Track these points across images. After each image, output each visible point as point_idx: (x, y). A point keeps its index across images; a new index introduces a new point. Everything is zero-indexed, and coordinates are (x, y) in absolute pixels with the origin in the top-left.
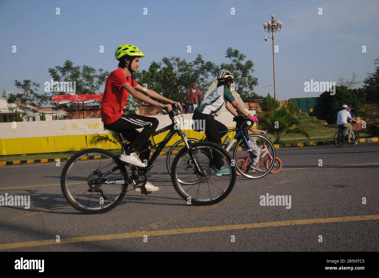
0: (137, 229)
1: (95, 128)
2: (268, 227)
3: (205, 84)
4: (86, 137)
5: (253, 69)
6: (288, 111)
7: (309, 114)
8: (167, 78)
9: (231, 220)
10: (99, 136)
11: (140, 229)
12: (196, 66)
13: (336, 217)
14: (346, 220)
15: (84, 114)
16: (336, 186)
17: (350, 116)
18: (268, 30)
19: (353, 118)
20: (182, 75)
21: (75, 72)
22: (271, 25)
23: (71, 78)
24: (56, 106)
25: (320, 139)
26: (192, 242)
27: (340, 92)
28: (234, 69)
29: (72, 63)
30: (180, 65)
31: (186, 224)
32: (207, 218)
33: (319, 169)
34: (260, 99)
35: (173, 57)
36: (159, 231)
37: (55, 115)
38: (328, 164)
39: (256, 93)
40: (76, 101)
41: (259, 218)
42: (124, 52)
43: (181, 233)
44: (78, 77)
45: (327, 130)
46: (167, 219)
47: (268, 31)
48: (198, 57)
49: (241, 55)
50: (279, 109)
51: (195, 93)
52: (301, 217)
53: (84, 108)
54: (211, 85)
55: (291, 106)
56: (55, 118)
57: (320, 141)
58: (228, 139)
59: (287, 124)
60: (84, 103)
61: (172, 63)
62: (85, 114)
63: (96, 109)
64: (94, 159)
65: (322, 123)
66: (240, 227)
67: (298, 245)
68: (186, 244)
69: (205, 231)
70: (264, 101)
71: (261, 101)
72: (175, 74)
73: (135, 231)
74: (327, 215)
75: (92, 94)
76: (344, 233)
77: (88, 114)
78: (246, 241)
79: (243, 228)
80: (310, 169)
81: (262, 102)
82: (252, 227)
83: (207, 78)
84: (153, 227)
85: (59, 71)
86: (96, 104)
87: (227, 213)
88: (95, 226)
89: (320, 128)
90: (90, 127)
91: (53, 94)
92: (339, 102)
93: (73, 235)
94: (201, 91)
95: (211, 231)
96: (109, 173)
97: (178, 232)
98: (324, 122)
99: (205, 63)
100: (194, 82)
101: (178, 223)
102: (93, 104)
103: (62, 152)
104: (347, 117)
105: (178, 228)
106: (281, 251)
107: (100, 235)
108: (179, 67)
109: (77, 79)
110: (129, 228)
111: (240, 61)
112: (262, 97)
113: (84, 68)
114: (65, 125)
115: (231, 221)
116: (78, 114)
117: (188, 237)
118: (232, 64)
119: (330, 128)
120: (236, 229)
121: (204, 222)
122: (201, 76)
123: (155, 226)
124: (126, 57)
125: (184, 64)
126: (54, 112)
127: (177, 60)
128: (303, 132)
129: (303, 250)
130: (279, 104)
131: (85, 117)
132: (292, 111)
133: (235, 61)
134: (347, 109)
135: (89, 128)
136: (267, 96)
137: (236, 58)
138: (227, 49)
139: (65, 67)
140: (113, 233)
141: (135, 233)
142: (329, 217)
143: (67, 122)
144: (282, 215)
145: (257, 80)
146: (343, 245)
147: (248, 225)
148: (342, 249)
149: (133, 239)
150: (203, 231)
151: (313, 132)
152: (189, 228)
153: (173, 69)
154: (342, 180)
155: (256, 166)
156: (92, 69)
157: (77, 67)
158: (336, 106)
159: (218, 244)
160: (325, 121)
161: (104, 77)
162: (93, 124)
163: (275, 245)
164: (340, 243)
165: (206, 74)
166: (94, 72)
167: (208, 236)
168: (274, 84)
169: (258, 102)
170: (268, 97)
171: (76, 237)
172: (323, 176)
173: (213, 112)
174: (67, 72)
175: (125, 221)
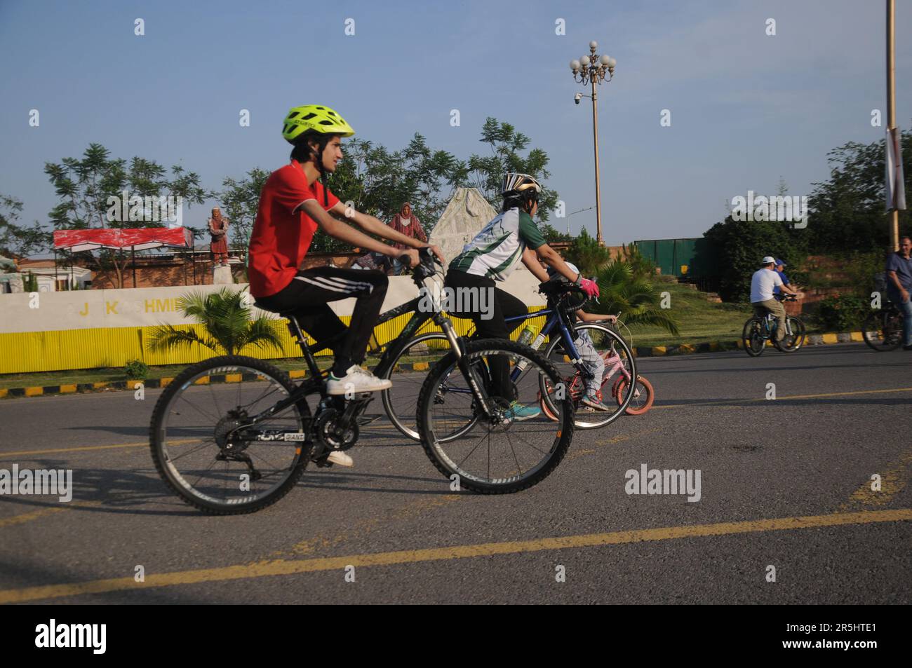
0: (261, 557)
1: (163, 311)
2: (578, 547)
3: (431, 205)
4: (140, 332)
5: (546, 170)
6: (628, 271)
7: (679, 279)
8: (340, 190)
9: (491, 532)
10: (173, 331)
11: (270, 555)
12: (410, 162)
13: (737, 521)
14: (761, 527)
15: (134, 278)
16: (738, 448)
17: (780, 283)
18: (582, 78)
19: (788, 287)
20: (377, 183)
21: (112, 174)
22: (589, 65)
23: (102, 188)
24: (64, 257)
25: (705, 337)
26: (396, 586)
27: (750, 227)
28: (501, 169)
29: (105, 151)
30: (372, 159)
31: (383, 543)
32: (432, 527)
33: (700, 408)
34: (564, 242)
35: (355, 140)
36: (315, 560)
37: (64, 278)
38: (721, 397)
39: (554, 228)
40: (116, 246)
41: (557, 526)
42: (306, 123)
43: (368, 564)
44: (121, 186)
45: (721, 317)
46: (337, 530)
47: (583, 80)
48: (414, 139)
49: (519, 135)
50: (607, 265)
51: (408, 225)
52: (655, 523)
53: (136, 261)
54: (445, 207)
55: (637, 258)
56: (65, 286)
57: (704, 341)
58: (528, 336)
59: (626, 302)
60: (135, 249)
61: (352, 154)
62: (136, 275)
63: (165, 263)
64: (159, 386)
65: (708, 299)
66: (511, 548)
67: (648, 588)
68: (382, 591)
69: (428, 558)
70: (573, 246)
71: (566, 246)
72: (360, 181)
73: (258, 561)
74: (717, 518)
75: (156, 227)
76: (754, 559)
77: (146, 276)
78: (526, 582)
79: (520, 549)
80: (680, 409)
81: (567, 248)
82: (539, 548)
83: (437, 190)
84: (303, 550)
85: (73, 171)
86: (164, 252)
87: (482, 514)
88: (158, 550)
89: (704, 311)
90: (150, 308)
91: (57, 226)
92: (748, 250)
93: (102, 572)
94: (422, 222)
95: (441, 558)
96: (267, 415)
97: (363, 561)
98: (712, 297)
99: (432, 153)
100: (406, 199)
101: (363, 541)
102: (160, 253)
103: (79, 370)
104: (774, 286)
105: (362, 552)
106: (607, 603)
107: (169, 571)
108: (368, 164)
109: (118, 191)
110: (243, 554)
111: (516, 151)
112: (568, 238)
113: (136, 165)
114: (86, 304)
115: (489, 535)
116: (120, 277)
117: (386, 573)
118: (496, 158)
119: (728, 311)
120: (501, 552)
121: (426, 537)
122: (423, 187)
123: (307, 549)
124: (312, 134)
125: (381, 158)
126: (60, 271)
127: (365, 146)
128: (665, 320)
129: (660, 601)
130: (609, 254)
131: (137, 284)
132: (638, 271)
133: (503, 150)
134: (773, 266)
135: (147, 311)
136: (581, 236)
137: (506, 144)
138: (486, 123)
139: (87, 160)
140: (204, 567)
141: (256, 566)
142: (721, 522)
143: (94, 295)
144: (611, 517)
145: (556, 196)
146: (752, 586)
147: (531, 543)
148: (749, 597)
149: (251, 581)
150: (423, 559)
151: (687, 320)
152: (390, 552)
153: (355, 168)
154: (753, 433)
155: (596, 398)
156: (156, 168)
157: (116, 160)
158: (742, 260)
159: (458, 590)
160: (717, 295)
161: (186, 187)
162: (159, 301)
163: (593, 590)
164: (745, 583)
165: (434, 180)
166: (160, 173)
167: (434, 571)
168: (597, 206)
169: (558, 250)
170: (582, 238)
171: (110, 578)
172: (708, 424)
173: (492, 271)
174: (93, 172)
175: (234, 538)
